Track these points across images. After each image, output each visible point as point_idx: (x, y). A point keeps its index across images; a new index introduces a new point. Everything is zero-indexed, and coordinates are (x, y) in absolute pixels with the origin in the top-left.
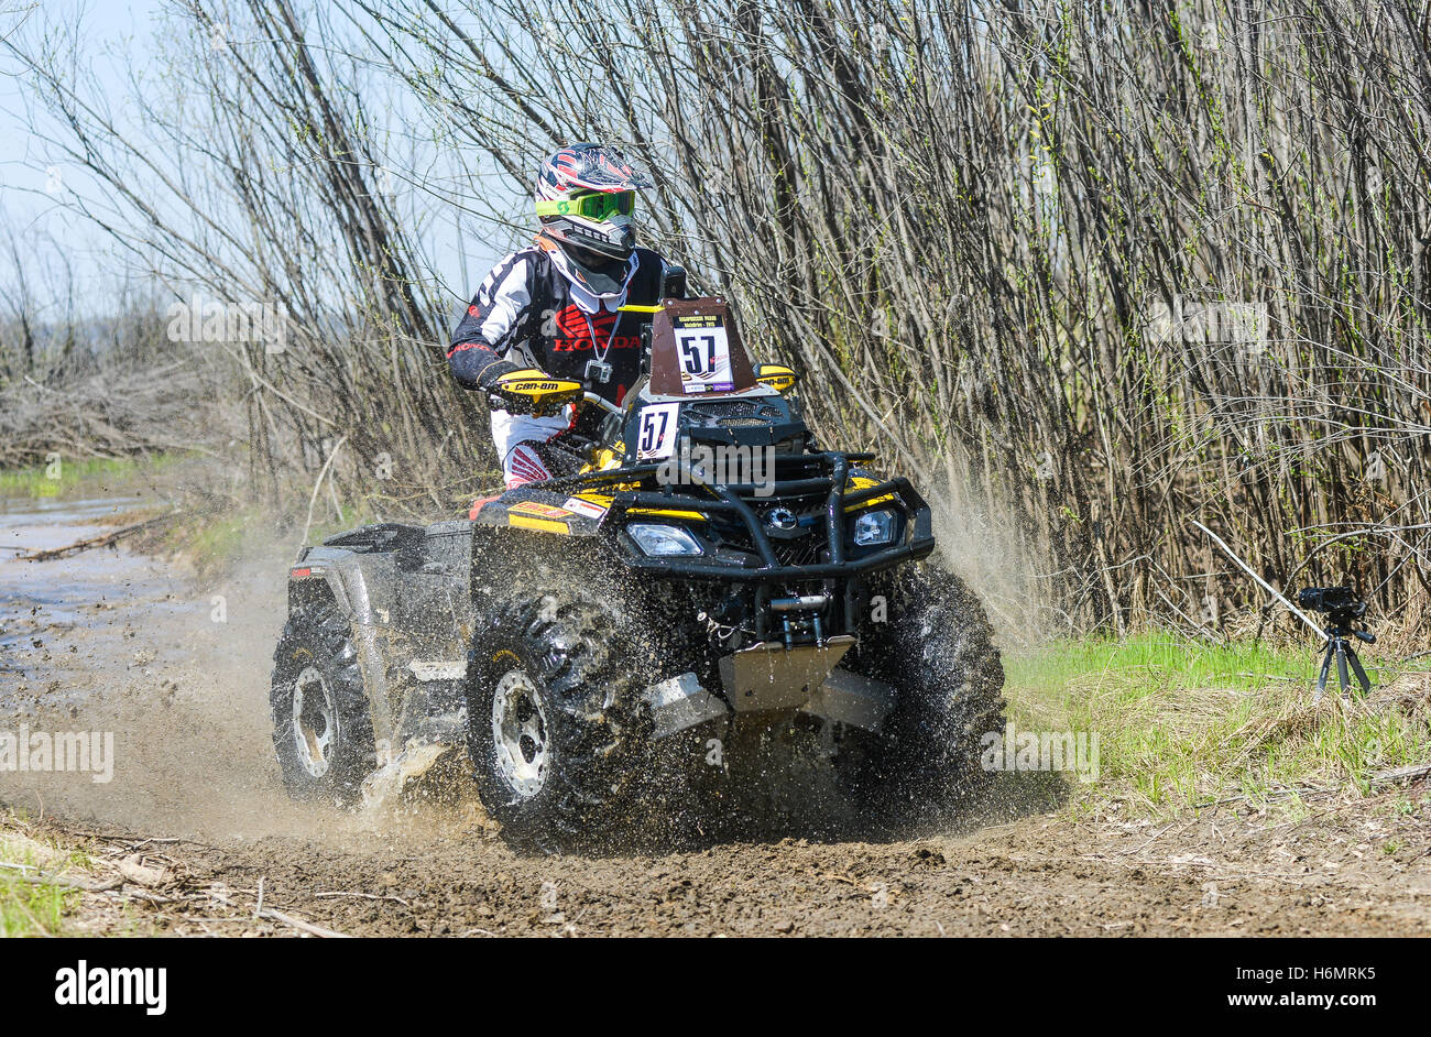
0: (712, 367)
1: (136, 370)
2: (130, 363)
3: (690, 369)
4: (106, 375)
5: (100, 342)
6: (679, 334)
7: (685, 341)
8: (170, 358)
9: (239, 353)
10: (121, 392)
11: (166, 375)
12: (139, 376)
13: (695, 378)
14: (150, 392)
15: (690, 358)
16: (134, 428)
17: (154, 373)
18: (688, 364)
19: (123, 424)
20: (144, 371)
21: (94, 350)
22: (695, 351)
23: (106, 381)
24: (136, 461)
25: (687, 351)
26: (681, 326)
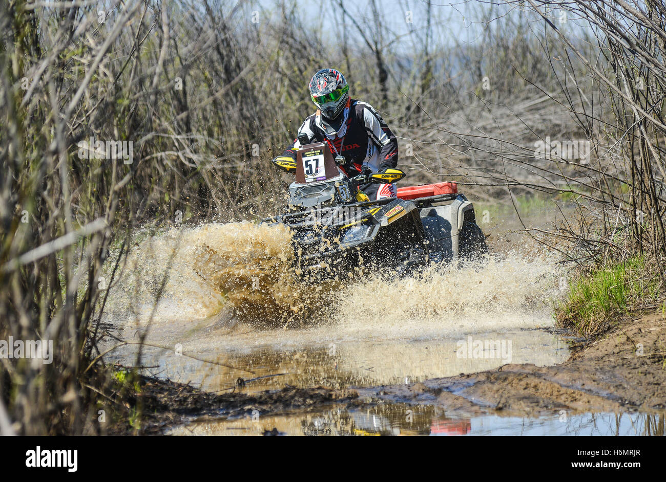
0: (317, 171)
1: (500, 105)
2: (494, 96)
3: (308, 173)
4: (468, 111)
5: (461, 75)
6: (304, 159)
7: (306, 162)
8: (538, 91)
9: (619, 82)
10: (484, 128)
11: (534, 109)
12: (504, 111)
13: (310, 176)
14: (516, 128)
15: (308, 168)
16: (499, 169)
17: (520, 107)
18: (307, 171)
19: (488, 166)
20: (511, 104)
21: (455, 83)
22: (311, 166)
23: (467, 116)
24: (501, 206)
25: (307, 166)
26: (305, 156)
